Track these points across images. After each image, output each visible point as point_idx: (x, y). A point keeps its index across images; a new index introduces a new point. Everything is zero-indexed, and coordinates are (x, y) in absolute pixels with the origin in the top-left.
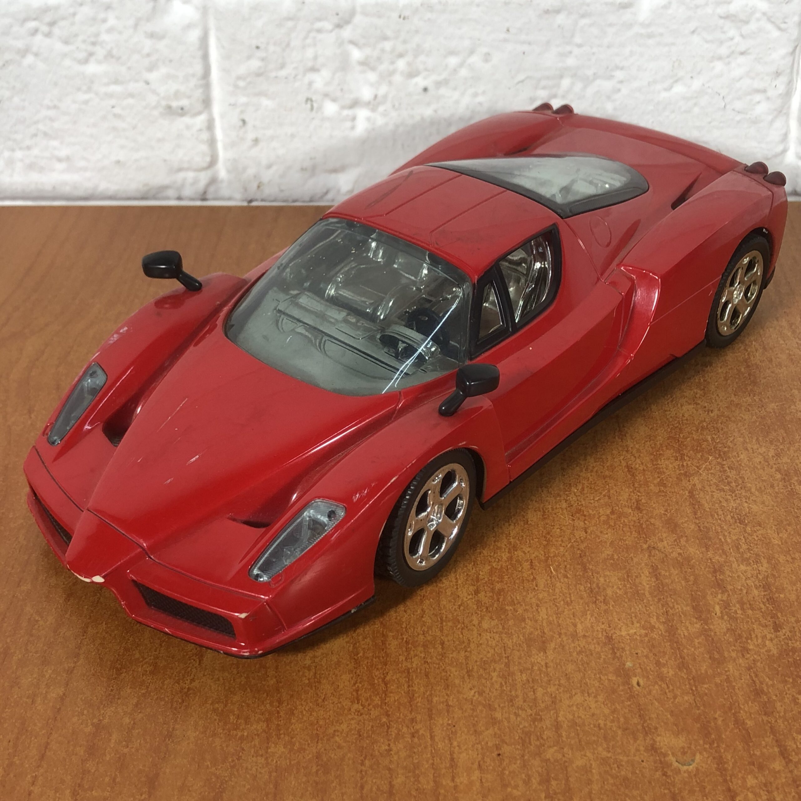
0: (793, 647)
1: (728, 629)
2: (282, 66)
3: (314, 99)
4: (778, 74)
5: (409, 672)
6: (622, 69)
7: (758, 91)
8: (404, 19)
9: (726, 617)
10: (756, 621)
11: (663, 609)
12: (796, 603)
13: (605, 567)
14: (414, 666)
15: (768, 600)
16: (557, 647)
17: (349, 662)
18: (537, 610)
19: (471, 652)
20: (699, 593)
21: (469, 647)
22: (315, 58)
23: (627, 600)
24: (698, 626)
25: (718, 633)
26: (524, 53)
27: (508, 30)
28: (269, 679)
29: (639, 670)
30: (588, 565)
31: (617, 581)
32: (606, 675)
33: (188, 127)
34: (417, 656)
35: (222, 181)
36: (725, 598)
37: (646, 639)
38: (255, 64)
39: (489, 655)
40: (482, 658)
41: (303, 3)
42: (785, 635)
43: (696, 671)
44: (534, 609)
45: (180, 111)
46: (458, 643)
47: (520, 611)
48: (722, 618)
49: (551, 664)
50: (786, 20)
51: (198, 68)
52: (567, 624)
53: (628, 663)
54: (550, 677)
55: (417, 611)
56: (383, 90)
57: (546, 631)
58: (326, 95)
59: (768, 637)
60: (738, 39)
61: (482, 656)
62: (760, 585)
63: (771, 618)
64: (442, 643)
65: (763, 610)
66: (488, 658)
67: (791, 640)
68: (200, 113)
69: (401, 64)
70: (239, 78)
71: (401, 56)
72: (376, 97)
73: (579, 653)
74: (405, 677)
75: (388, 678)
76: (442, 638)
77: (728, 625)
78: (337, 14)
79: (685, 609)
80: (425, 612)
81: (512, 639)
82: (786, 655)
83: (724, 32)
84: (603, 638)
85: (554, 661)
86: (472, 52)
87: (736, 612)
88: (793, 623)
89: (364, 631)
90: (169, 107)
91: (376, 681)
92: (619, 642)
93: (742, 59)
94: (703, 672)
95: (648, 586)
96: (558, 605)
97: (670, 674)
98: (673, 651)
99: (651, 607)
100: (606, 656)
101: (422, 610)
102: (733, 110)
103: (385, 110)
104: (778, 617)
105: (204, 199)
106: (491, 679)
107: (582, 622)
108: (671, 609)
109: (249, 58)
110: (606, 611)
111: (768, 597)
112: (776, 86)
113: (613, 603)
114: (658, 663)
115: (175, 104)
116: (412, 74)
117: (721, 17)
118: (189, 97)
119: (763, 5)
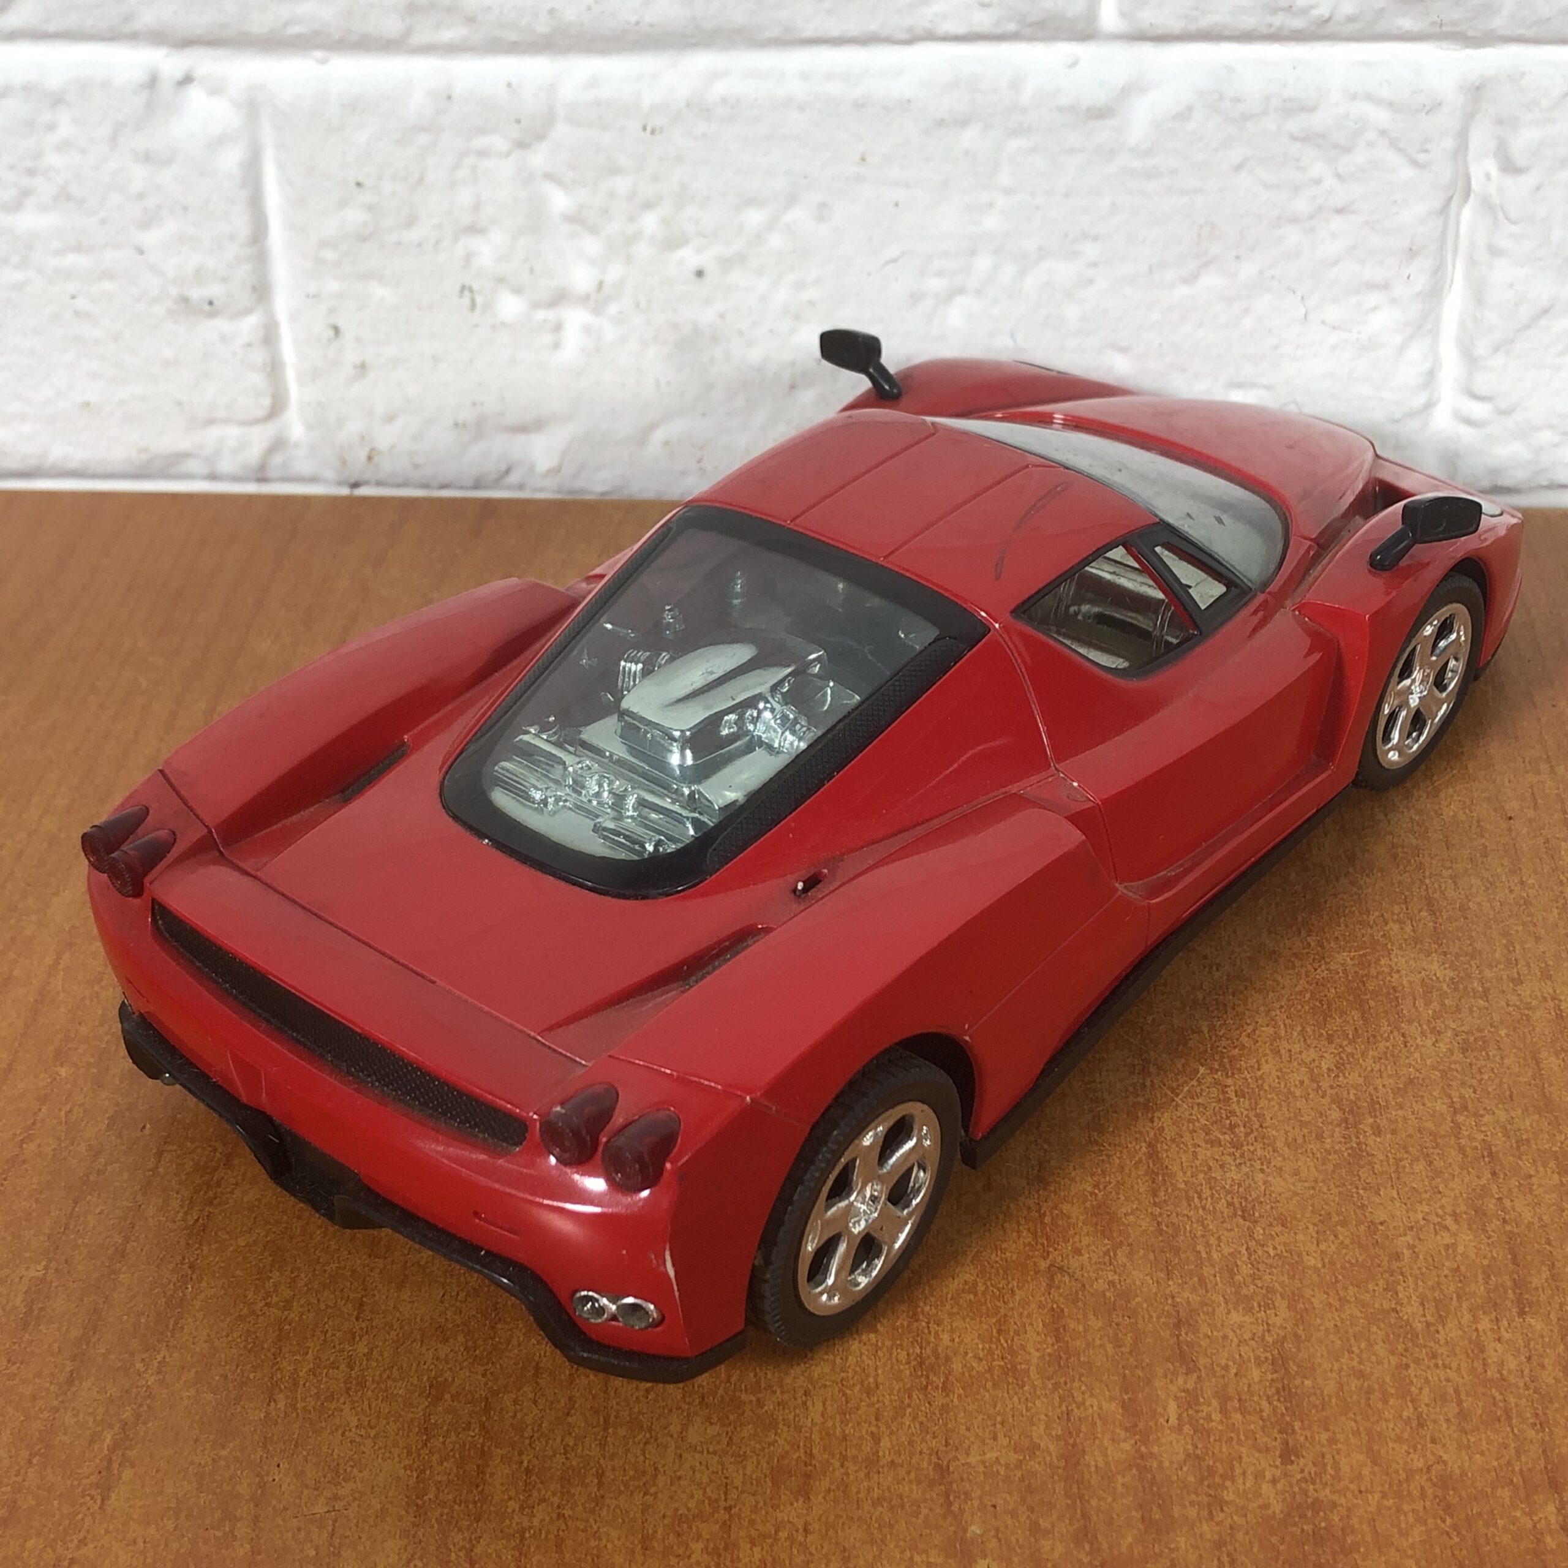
0: (1316, 1500)
1: (1188, 1455)
2: (411, 222)
3: (475, 287)
4: (1412, 253)
5: (523, 1538)
6: (1095, 239)
7: (1372, 286)
8: (653, 132)
9: (1187, 1429)
10: (1247, 1438)
11: (1060, 1407)
12: (1334, 1401)
13: (955, 1310)
14: (536, 1522)
15: (1278, 1392)
16: (833, 1487)
17: (403, 1512)
18: (805, 1403)
19: (655, 1495)
20: (1139, 1372)
21: (655, 1485)
22: (477, 207)
23: (989, 1385)
24: (1127, 1446)
25: (1167, 1464)
26: (897, 205)
27: (863, 159)
28: (236, 1544)
29: (993, 1544)
30: (922, 1304)
31: (976, 1341)
32: (926, 1552)
33: (224, 339)
34: (545, 1500)
35: (297, 445)
36: (1190, 1386)
37: (1019, 1473)
38: (355, 216)
39: (692, 1504)
40: (677, 1510)
41: (449, 98)
42: (1302, 1471)
43: (1111, 1548)
44: (800, 1401)
45: (207, 308)
46: (632, 1473)
47: (769, 1406)
48: (1179, 1429)
49: (815, 1526)
50: (1428, 146)
51: (240, 223)
52: (861, 1438)
53: (973, 1528)
54: (811, 1554)
55: (559, 1402)
56: (614, 272)
57: (815, 1451)
58: (501, 280)
59: (1268, 1475)
60: (1329, 182)
61: (675, 1505)
62: (1266, 1358)
63: (1280, 1432)
64: (600, 1475)
65: (1265, 1414)
66: (689, 1510)
67: (1314, 1483)
68: (247, 312)
69: (650, 222)
70: (324, 244)
71: (648, 206)
72: (600, 285)
73: (877, 1503)
74: (513, 1549)
75: (478, 1550)
76: (602, 1461)
77: (1190, 1447)
78: (518, 121)
79: (1105, 1405)
80: (575, 1403)
81: (744, 1467)
82: (1300, 1517)
83: (1301, 169)
84: (931, 1467)
85: (823, 1519)
86: (792, 200)
87: (1209, 1419)
88: (1323, 1446)
89: (444, 1443)
90: (185, 300)
91: (453, 1556)
92: (962, 1480)
93: (1337, 223)
94: (1124, 1550)
95: (1037, 1354)
96: (848, 1392)
97: (1056, 1555)
98: (1069, 1502)
99: (1037, 1402)
100: (931, 1509)
101: (570, 1398)
102: (1323, 323)
103: (620, 313)
104: (1294, 1431)
105: (262, 480)
106: (689, 1557)
107: (892, 1433)
108: (1078, 1408)
109: (342, 204)
110: (944, 1409)
111: (1280, 1386)
112: (1408, 277)
113: (961, 1391)
114: (1035, 1529)
115: (197, 293)
116: (672, 243)
117: (1294, 139)
118: (225, 280)
119: (1380, 117)
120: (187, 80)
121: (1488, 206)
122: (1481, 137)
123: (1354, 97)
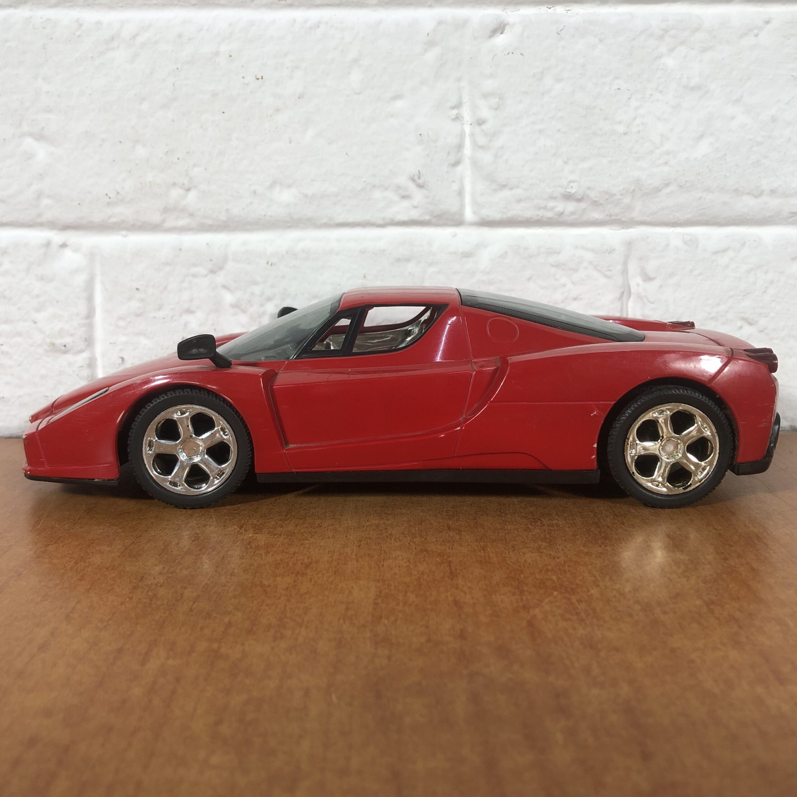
2: (160, 308)
8: (271, 265)
22: (191, 300)
27: (365, 277)
33: (70, 364)
38: (134, 305)
41: (181, 250)
45: (63, 348)
50: (611, 268)
51: (82, 308)
60: (569, 285)
68: (81, 351)
70: (121, 318)
78: (211, 260)
83: (556, 280)
90: (53, 344)
109: (130, 299)
115: (59, 341)
117: (552, 266)
118: (72, 335)
119: (589, 256)
120: (64, 246)
121: (640, 297)
122: (633, 267)
123: (576, 247)
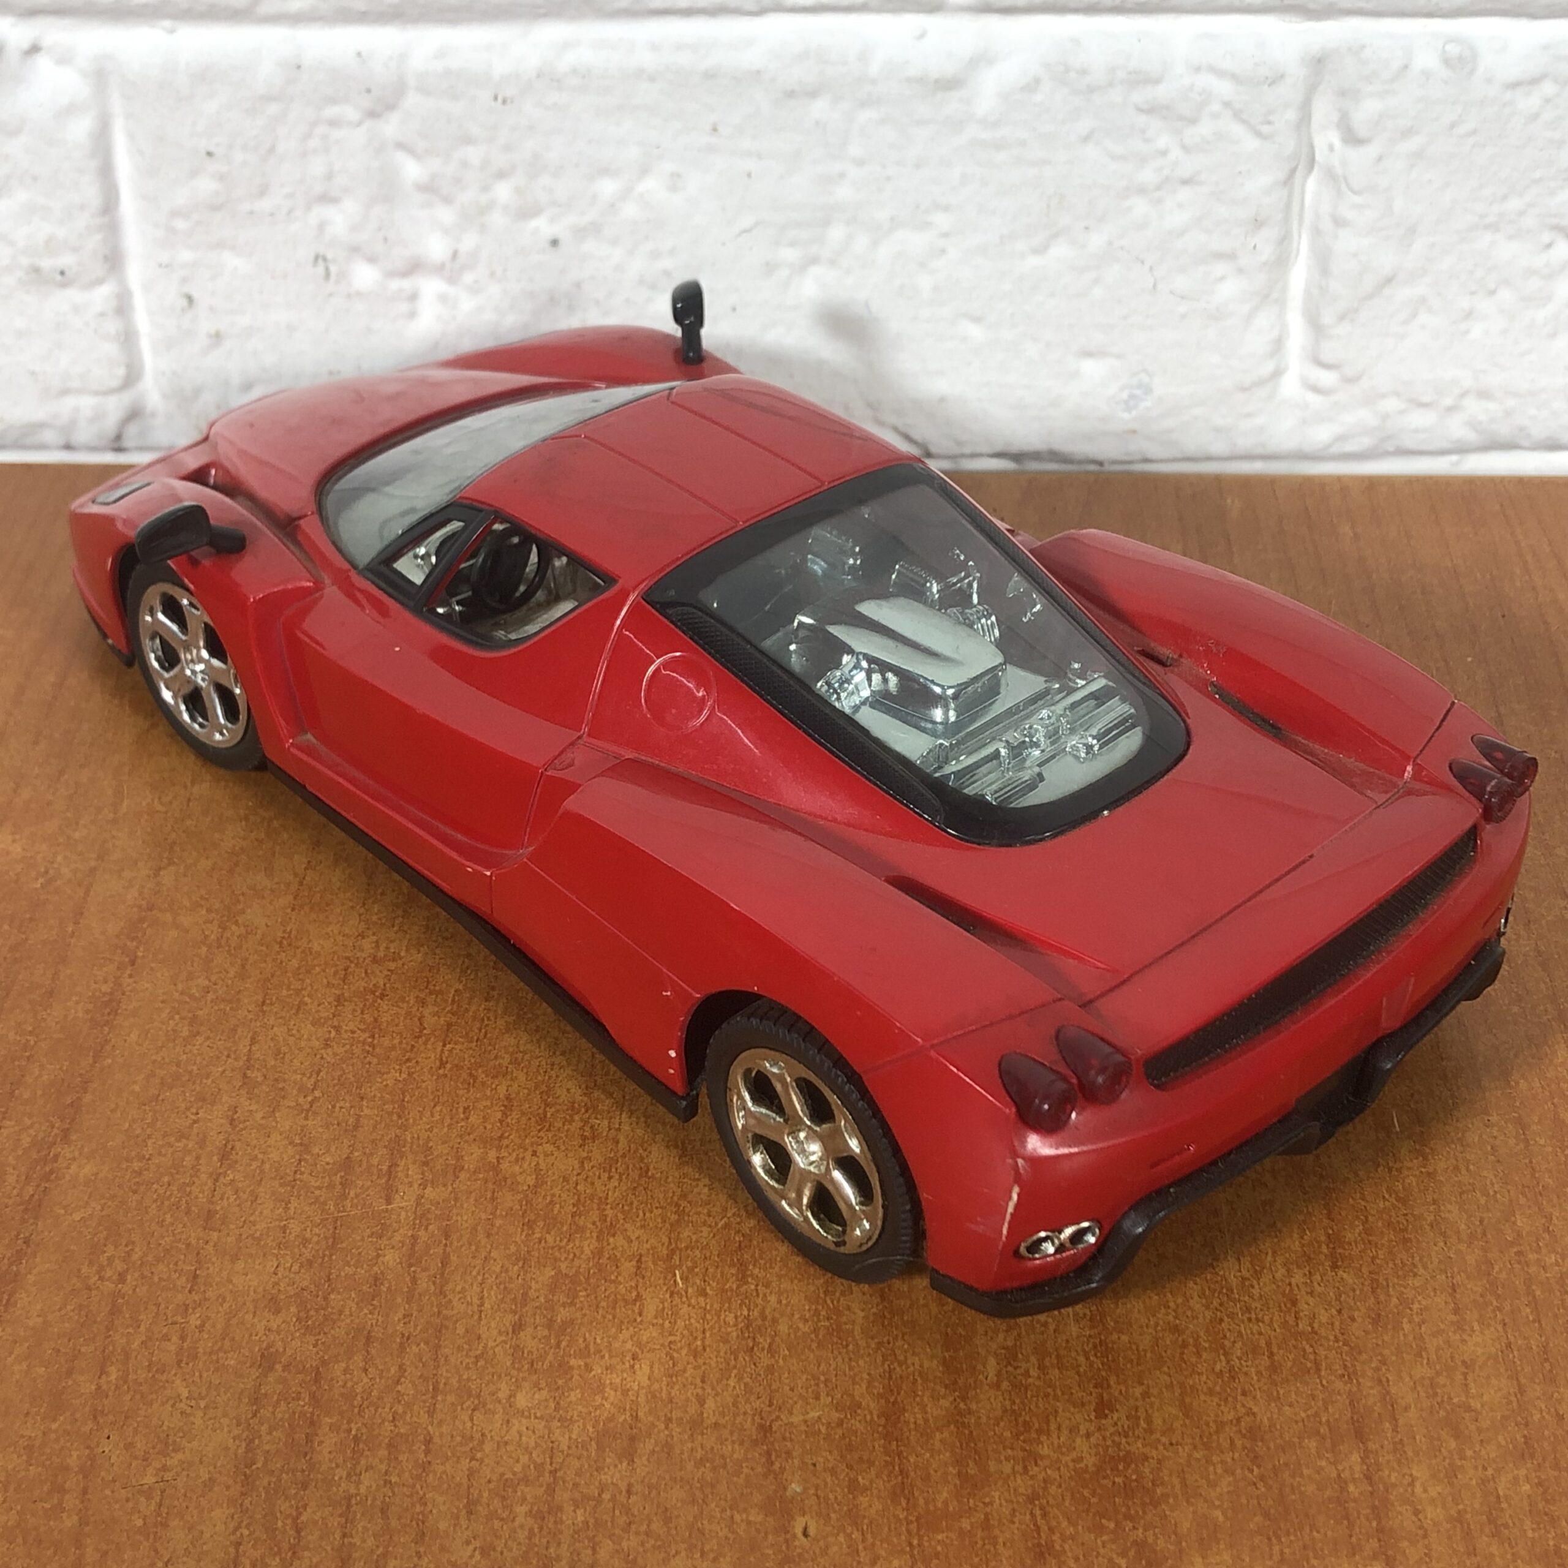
0: (1128, 1452)
1: (1005, 1411)
2: (263, 191)
3: (329, 256)
4: (1258, 223)
5: (349, 1506)
6: (947, 208)
7: (1219, 256)
8: (504, 102)
9: (1005, 1385)
10: (1063, 1393)
11: (883, 1365)
12: (1149, 1355)
13: (783, 1272)
14: (363, 1490)
15: (1095, 1347)
16: (657, 1449)
17: (231, 1482)
18: (632, 1367)
19: (482, 1461)
20: (961, 1330)
21: (482, 1450)
22: (329, 176)
23: (814, 1345)
24: (945, 1403)
25: (984, 1420)
26: (749, 175)
27: (715, 130)
28: (64, 1515)
29: (813, 1501)
30: (751, 1267)
31: (803, 1302)
32: (745, 1510)
33: (76, 309)
34: (372, 1467)
35: (153, 415)
36: (1010, 1343)
37: (840, 1432)
38: (206, 186)
39: (518, 1468)
40: (503, 1474)
41: (299, 67)
42: (1116, 1424)
43: (926, 1503)
44: (627, 1365)
45: (59, 277)
46: (459, 1439)
47: (598, 1370)
48: (997, 1386)
49: (638, 1488)
50: (1271, 118)
51: (90, 192)
52: (687, 1400)
53: (793, 1485)
54: (634, 1515)
55: (389, 1370)
56: (469, 242)
57: (641, 1414)
58: (355, 250)
59: (1083, 1431)
60: (1176, 153)
61: (502, 1470)
62: (1085, 1314)
63: (1095, 1387)
64: (428, 1442)
65: (1082, 1370)
66: (515, 1474)
67: (1126, 1437)
68: (99, 282)
69: (503, 191)
70: (175, 214)
71: (501, 175)
72: (455, 255)
73: (700, 1463)
74: (340, 1516)
75: (304, 1518)
76: (430, 1428)
77: (1007, 1402)
78: (369, 91)
79: (926, 1364)
80: (405, 1371)
81: (571, 1431)
82: (1112, 1470)
83: (1147, 141)
84: (754, 1428)
85: (646, 1480)
86: (644, 171)
87: (1027, 1375)
88: (1137, 1400)
89: (273, 1413)
90: (37, 270)
91: (280, 1524)
92: (784, 1439)
93: (1185, 194)
94: (939, 1505)
95: (862, 1314)
96: (675, 1355)
97: (873, 1511)
98: (888, 1458)
99: (861, 1362)
100: (752, 1469)
101: (400, 1367)
102: (1172, 292)
103: (476, 282)
104: (1109, 1386)
105: (119, 450)
106: (513, 1520)
107: (717, 1395)
108: (900, 1365)
109: (194, 173)
110: (770, 1369)
111: (1097, 1341)
112: (1255, 247)
113: (787, 1352)
114: (853, 1487)
115: (47, 264)
116: (525, 212)
117: (1140, 110)
118: (76, 250)
119: (1224, 88)
120: (34, 49)
121: (1331, 176)
122: (1323, 109)
123: (1198, 69)
